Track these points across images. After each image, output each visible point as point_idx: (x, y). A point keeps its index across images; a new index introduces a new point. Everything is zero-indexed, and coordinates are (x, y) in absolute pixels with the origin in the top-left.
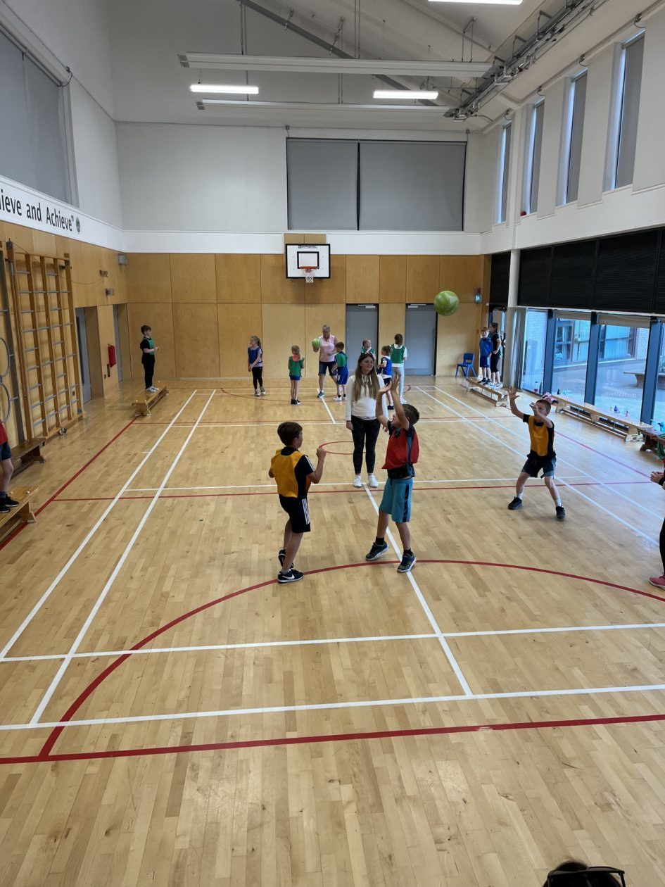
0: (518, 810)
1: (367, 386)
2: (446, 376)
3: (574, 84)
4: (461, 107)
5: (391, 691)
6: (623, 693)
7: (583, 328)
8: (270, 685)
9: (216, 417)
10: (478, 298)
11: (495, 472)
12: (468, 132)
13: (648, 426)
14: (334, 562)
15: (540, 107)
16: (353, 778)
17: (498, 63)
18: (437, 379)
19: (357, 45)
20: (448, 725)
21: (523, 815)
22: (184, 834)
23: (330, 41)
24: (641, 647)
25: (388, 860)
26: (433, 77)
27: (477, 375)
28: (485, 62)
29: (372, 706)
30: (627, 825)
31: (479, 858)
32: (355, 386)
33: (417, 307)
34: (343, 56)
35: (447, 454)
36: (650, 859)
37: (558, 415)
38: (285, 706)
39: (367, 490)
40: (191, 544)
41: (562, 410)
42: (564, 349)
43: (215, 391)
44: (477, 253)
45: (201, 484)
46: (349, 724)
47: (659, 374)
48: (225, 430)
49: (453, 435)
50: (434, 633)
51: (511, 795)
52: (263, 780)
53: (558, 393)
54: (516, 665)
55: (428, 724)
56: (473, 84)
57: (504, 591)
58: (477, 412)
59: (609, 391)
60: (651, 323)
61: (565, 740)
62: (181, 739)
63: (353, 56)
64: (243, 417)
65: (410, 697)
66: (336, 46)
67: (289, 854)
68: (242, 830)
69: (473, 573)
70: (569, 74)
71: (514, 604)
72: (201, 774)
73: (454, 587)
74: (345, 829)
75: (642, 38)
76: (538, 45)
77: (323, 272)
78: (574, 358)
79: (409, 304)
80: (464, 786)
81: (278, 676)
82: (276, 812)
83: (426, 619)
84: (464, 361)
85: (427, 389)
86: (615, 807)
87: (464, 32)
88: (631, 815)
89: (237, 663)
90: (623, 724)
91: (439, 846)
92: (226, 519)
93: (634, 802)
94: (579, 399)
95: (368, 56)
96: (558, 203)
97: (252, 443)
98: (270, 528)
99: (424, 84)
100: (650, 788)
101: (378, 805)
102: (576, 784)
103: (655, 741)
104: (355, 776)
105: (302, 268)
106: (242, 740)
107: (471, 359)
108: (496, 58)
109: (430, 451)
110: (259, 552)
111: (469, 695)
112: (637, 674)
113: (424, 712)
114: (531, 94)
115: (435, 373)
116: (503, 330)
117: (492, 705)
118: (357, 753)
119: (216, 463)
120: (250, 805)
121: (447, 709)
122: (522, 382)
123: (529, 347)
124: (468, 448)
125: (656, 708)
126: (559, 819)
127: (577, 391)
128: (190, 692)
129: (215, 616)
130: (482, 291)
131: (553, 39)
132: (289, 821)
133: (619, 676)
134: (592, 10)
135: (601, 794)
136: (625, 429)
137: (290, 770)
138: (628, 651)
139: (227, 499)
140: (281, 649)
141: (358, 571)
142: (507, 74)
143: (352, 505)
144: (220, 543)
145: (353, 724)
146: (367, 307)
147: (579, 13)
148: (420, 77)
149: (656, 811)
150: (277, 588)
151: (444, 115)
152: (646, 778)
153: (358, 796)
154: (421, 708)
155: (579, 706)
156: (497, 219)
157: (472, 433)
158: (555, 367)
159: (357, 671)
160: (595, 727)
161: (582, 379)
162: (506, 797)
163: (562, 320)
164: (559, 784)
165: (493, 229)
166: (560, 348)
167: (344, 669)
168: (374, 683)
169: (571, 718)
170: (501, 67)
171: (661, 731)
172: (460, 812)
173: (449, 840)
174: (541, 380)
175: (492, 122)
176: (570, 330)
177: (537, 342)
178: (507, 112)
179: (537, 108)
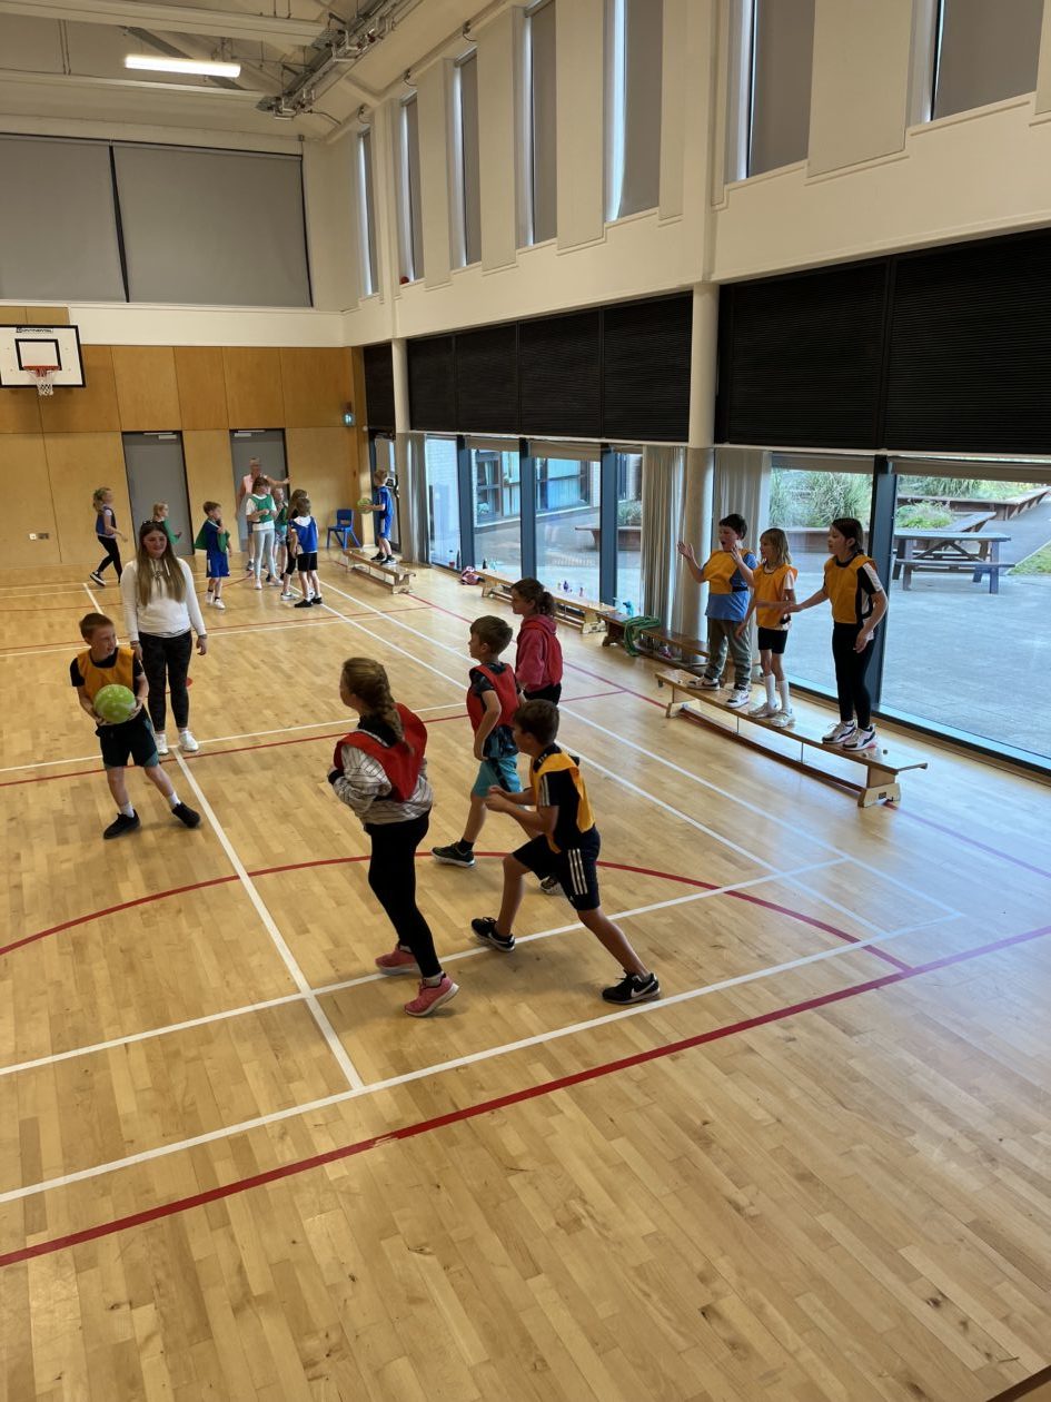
0: (439, 1267)
1: (161, 578)
3: (459, 70)
4: (284, 94)
5: (224, 1112)
6: (591, 1030)
7: (511, 462)
10: (348, 419)
12: (301, 138)
13: (611, 608)
15: (411, 104)
16: (155, 1291)
17: (336, 25)
20: (322, 1150)
21: (448, 1275)
26: (230, 40)
27: (361, 544)
28: (314, 21)
29: (189, 1148)
30: (605, 1249)
31: (378, 1373)
32: (139, 578)
33: (249, 435)
35: (318, 681)
36: (640, 1295)
37: (487, 600)
38: (23, 1186)
39: (179, 758)
41: (492, 592)
42: (490, 497)
44: (340, 344)
46: (147, 1192)
47: (620, 528)
49: (326, 646)
50: (299, 991)
51: (427, 1245)
53: (484, 567)
55: (289, 1156)
56: (300, 58)
58: (365, 605)
59: (557, 558)
60: (602, 452)
61: (508, 1130)
65: (258, 1115)
70: (449, 52)
73: (331, 905)
74: (143, 1390)
77: (71, 375)
78: (506, 510)
79: (236, 431)
80: (352, 1252)
81: (9, 1133)
83: (285, 971)
84: (339, 523)
86: (587, 1222)
88: (609, 1230)
90: (592, 1081)
91: (311, 1372)
93: (613, 1205)
94: (513, 574)
96: (454, 264)
99: (218, 49)
100: (636, 1177)
101: (203, 1328)
102: (529, 1199)
103: (638, 1098)
104: (158, 1286)
105: (30, 368)
108: (331, 16)
109: (289, 677)
111: (358, 1089)
113: (282, 1137)
114: (397, 81)
116: (393, 469)
118: (163, 1242)
121: (320, 1121)
122: (431, 552)
123: (436, 496)
126: (505, 1266)
127: (511, 562)
130: (353, 406)
133: (584, 1005)
135: (565, 1205)
136: (580, 615)
137: (34, 1305)
140: (15, 1079)
141: (162, 906)
142: (351, 45)
145: (154, 1190)
146: (160, 437)
148: (206, 37)
149: (646, 1213)
150: (6, 964)
151: (257, 107)
152: (628, 1162)
153: (165, 1322)
154: (277, 1129)
155: (529, 1067)
156: (366, 289)
157: (357, 641)
158: (476, 525)
159: (162, 1090)
160: (553, 1095)
161: (516, 541)
162: (421, 1251)
163: (481, 451)
164: (502, 1204)
165: (360, 304)
166: (483, 496)
167: (136, 1092)
168: (193, 1104)
169: (518, 1089)
170: (341, 32)
171: (646, 1079)
172: (345, 1301)
173: (328, 1355)
174: (458, 548)
175: (339, 124)
176: (496, 467)
177: (447, 488)
178: (361, 109)
179: (408, 106)
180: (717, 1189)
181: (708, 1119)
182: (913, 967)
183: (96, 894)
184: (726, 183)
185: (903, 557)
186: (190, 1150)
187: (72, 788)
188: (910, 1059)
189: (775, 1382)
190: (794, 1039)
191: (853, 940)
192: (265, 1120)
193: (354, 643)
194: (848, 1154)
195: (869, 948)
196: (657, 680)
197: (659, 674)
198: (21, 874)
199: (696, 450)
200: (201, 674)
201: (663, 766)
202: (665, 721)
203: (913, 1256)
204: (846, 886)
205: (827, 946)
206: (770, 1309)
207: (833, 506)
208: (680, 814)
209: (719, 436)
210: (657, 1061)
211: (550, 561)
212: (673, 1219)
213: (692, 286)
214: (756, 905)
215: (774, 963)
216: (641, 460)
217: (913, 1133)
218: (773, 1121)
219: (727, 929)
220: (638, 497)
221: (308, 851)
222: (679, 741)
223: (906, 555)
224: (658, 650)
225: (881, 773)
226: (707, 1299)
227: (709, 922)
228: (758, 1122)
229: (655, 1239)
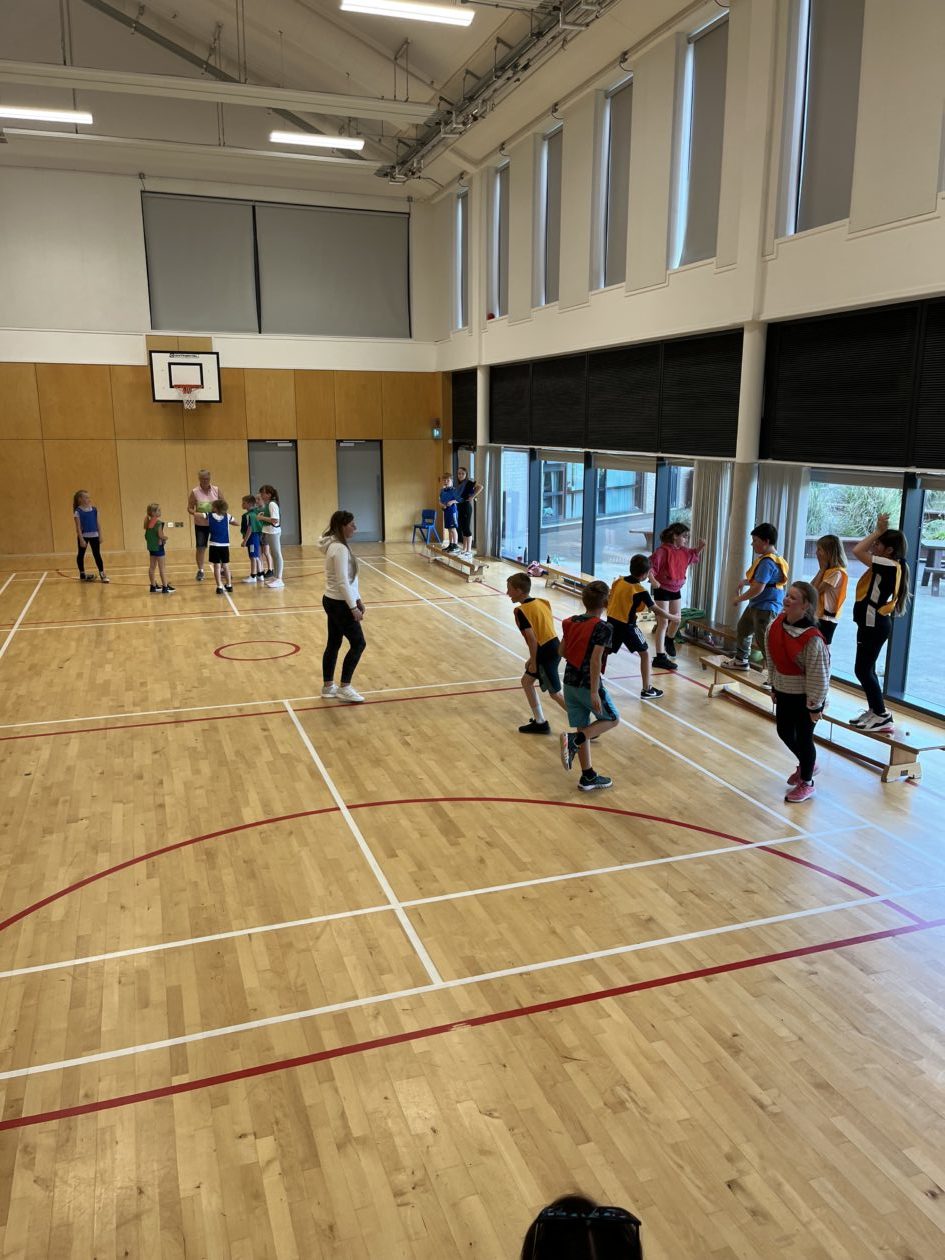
0: (505, 1130)
2: (400, 542)
3: (546, 142)
4: (398, 163)
5: (329, 993)
6: (636, 952)
7: (576, 473)
8: (146, 1011)
9: (48, 615)
10: (436, 433)
11: (469, 673)
12: (410, 199)
14: (242, 819)
15: (504, 171)
16: (275, 1126)
17: (445, 107)
18: (387, 547)
19: (242, 62)
20: (409, 1028)
21: (513, 1135)
22: (16, 1250)
23: (203, 55)
24: (657, 890)
25: (328, 1232)
26: (356, 119)
27: (442, 540)
28: (426, 104)
29: (301, 1019)
30: (645, 1128)
31: (454, 1205)
33: (352, 445)
34: (225, 78)
35: (404, 651)
36: (675, 1167)
37: (549, 590)
38: (170, 1038)
39: (290, 710)
40: (12, 813)
41: (554, 584)
42: (554, 502)
43: (46, 574)
44: (432, 369)
45: (26, 718)
46: (268, 1049)
48: (65, 633)
49: (409, 623)
50: (389, 903)
51: (495, 1110)
52: (138, 1151)
53: (548, 562)
54: (500, 933)
55: (382, 1032)
56: (413, 133)
57: (482, 833)
58: (443, 591)
59: (612, 557)
60: (658, 465)
61: (565, 1027)
62: (5, 1110)
63: (237, 78)
64: (93, 613)
65: (356, 998)
66: (211, 62)
67: (181, 1250)
68: (108, 1229)
69: (442, 814)
70: (539, 128)
71: (495, 851)
72: (39, 1156)
73: (415, 835)
74: (265, 1201)
75: (629, 85)
76: (497, 85)
77: (210, 392)
78: (568, 514)
79: (342, 441)
80: (433, 1111)
81: (157, 995)
82: (160, 1194)
83: (378, 886)
84: (423, 521)
85: (373, 561)
86: (630, 1105)
87: (396, 59)
88: (649, 1113)
89: (92, 985)
91: (399, 1201)
92: (69, 770)
93: (653, 1093)
94: (573, 569)
95: (261, 80)
96: (534, 304)
97: (109, 650)
98: (141, 777)
99: (345, 127)
100: (673, 1074)
101: (313, 1158)
102: (580, 1082)
103: (677, 1010)
104: (277, 1123)
105: (178, 386)
106: (102, 1099)
107: (433, 518)
108: (441, 99)
109: (381, 648)
110: (124, 816)
111: (438, 984)
112: (652, 926)
113: (376, 1016)
115: (383, 539)
117: (469, 992)
118: (281, 1089)
119: (50, 684)
120: (119, 1191)
121: (407, 1007)
122: (502, 548)
123: (508, 500)
124: (431, 641)
125: (677, 966)
126: (560, 1133)
127: (571, 558)
128: (16, 1039)
129: (53, 919)
130: (441, 422)
131: (515, 78)
132: (180, 1203)
133: (631, 931)
134: (565, 40)
135: (612, 1090)
137: (179, 1131)
138: (641, 895)
139: (70, 739)
140: (162, 955)
141: (277, 828)
142: (457, 123)
143: (266, 733)
144: (60, 806)
145: (273, 1048)
146: (279, 445)
147: (548, 44)
148: (337, 117)
149: (682, 1103)
150: (154, 866)
151: (375, 174)
152: (667, 1060)
153: (283, 1150)
154: (371, 1011)
155: (582, 978)
156: (457, 322)
157: (438, 621)
158: (542, 527)
159: (279, 971)
160: (602, 1002)
161: (578, 541)
162: (490, 1115)
163: (548, 462)
164: (559, 1085)
165: (452, 336)
166: (549, 500)
167: (258, 972)
168: (304, 985)
169: (572, 995)
170: (449, 113)
171: (683, 995)
172: (428, 1147)
173: (413, 1188)
174: (525, 544)
175: (442, 188)
176: (561, 476)
177: (518, 493)
178: (462, 175)
179: (501, 172)
180: (745, 1090)
181: (737, 1032)
182: (928, 921)
183: (224, 815)
184: (776, 237)
185: (932, 566)
186: (302, 1020)
187: (204, 730)
188: (922, 998)
189: (789, 1245)
190: (816, 973)
191: (873, 894)
192: (362, 1002)
193: (437, 624)
194: (861, 1070)
195: (886, 902)
196: (700, 664)
197: (703, 658)
198: (163, 795)
199: (742, 465)
200: (307, 642)
201: (704, 738)
202: (707, 700)
203: (915, 1155)
204: (868, 848)
205: (849, 898)
206: (787, 1187)
207: (867, 518)
208: (718, 779)
209: (763, 454)
210: (693, 981)
211: (605, 558)
212: (705, 1111)
213: (742, 324)
214: (785, 860)
215: (798, 908)
216: (691, 473)
217: (921, 1057)
218: (795, 1038)
219: (759, 878)
220: (688, 505)
221: (397, 791)
222: (719, 717)
223: (935, 564)
224: (702, 638)
225: (903, 752)
226: (733, 1175)
227: (742, 871)
228: (781, 1038)
229: (689, 1124)
